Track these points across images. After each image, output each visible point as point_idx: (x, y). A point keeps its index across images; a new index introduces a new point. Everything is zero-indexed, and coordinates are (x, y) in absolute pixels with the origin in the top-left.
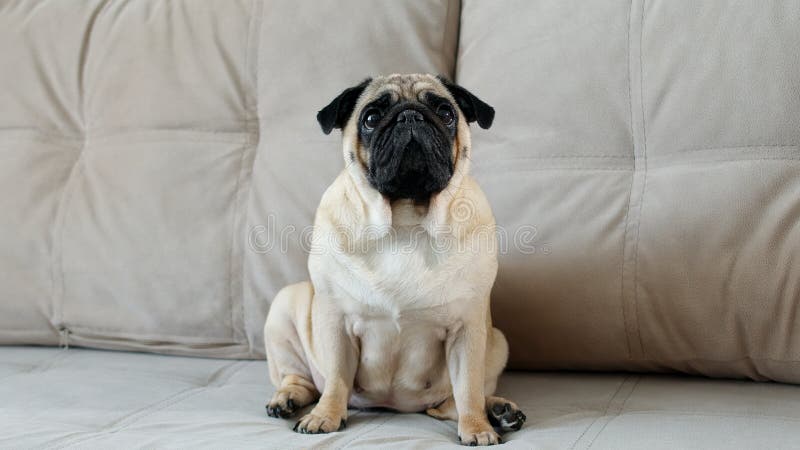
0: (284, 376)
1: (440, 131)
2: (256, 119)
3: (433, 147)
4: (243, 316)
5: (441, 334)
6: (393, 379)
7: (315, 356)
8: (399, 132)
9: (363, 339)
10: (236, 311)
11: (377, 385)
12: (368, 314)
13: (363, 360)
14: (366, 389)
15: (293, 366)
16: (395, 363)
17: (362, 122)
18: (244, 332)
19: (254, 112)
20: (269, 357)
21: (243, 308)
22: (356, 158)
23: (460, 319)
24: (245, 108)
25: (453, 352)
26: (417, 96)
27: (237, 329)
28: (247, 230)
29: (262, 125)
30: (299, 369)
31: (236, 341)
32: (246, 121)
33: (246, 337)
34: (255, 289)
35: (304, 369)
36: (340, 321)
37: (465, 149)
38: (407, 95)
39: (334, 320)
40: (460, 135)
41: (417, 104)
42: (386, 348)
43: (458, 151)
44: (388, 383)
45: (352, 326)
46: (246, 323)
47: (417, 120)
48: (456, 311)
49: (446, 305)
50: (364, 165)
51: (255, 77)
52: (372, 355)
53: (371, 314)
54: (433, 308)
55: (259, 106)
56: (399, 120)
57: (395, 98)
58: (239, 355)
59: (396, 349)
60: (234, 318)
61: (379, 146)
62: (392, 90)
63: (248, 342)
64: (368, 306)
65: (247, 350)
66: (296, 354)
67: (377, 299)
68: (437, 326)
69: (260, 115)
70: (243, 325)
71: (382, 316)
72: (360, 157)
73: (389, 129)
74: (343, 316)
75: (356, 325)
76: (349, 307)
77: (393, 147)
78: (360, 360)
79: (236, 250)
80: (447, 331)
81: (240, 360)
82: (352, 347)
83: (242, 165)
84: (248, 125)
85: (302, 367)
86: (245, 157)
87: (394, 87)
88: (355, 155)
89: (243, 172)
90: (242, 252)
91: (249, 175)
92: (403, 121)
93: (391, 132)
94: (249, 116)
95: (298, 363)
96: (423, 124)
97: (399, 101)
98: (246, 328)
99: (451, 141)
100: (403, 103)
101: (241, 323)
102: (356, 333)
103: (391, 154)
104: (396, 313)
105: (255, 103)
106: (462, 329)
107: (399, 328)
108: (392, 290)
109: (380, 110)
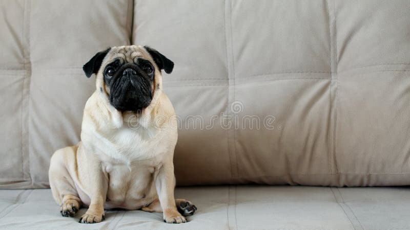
0: (63, 196)
1: (145, 79)
2: (30, 63)
3: (141, 88)
4: (29, 166)
5: (152, 170)
6: (126, 194)
7: (81, 183)
8: (124, 81)
9: (110, 174)
10: (25, 163)
11: (118, 198)
12: (114, 163)
13: (111, 185)
14: (112, 199)
15: (68, 190)
16: (128, 186)
17: (105, 73)
18: (29, 174)
19: (28, 59)
20: (51, 186)
21: (29, 162)
22: (103, 91)
23: (161, 162)
24: (24, 57)
25: (158, 178)
26: (133, 60)
27: (25, 173)
28: (30, 121)
29: (33, 65)
30: (71, 191)
31: (25, 180)
32: (25, 64)
33: (31, 177)
34: (36, 152)
35: (74, 191)
36: (99, 166)
37: (158, 85)
38: (128, 59)
39: (96, 165)
40: (156, 78)
41: (133, 65)
42: (124, 179)
43: (154, 87)
44: (124, 196)
45: (106, 167)
46: (31, 170)
47: (134, 74)
48: (160, 159)
49: (155, 157)
50: (107, 94)
51: (28, 41)
52: (116, 182)
53: (116, 162)
54: (149, 159)
55: (31, 56)
56: (124, 74)
57: (122, 62)
58: (26, 187)
59: (128, 179)
60: (24, 167)
61: (114, 88)
62: (120, 58)
63: (31, 180)
64: (114, 159)
65: (31, 183)
66: (69, 183)
67: (118, 156)
68: (151, 167)
69: (32, 60)
70: (29, 171)
71: (122, 164)
72: (105, 90)
73: (119, 79)
74: (101, 163)
75: (108, 168)
76: (104, 159)
77: (121, 89)
78: (109, 185)
79: (24, 132)
80: (155, 168)
81: (26, 189)
82: (105, 178)
83: (24, 87)
84: (25, 66)
85: (73, 190)
86: (25, 82)
87: (121, 55)
88: (103, 89)
89: (25, 91)
90: (28, 133)
91: (28, 92)
92: (126, 75)
93: (120, 80)
94: (26, 61)
95: (71, 188)
96: (136, 76)
97: (124, 63)
98: (31, 172)
99: (150, 83)
100: (126, 64)
101: (28, 170)
102: (108, 171)
103: (120, 92)
104: (129, 163)
105: (29, 54)
106: (162, 167)
107: (130, 170)
108: (126, 152)
109: (114, 68)
